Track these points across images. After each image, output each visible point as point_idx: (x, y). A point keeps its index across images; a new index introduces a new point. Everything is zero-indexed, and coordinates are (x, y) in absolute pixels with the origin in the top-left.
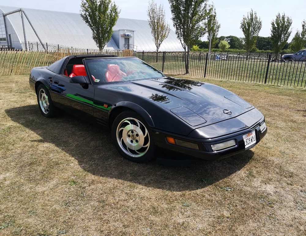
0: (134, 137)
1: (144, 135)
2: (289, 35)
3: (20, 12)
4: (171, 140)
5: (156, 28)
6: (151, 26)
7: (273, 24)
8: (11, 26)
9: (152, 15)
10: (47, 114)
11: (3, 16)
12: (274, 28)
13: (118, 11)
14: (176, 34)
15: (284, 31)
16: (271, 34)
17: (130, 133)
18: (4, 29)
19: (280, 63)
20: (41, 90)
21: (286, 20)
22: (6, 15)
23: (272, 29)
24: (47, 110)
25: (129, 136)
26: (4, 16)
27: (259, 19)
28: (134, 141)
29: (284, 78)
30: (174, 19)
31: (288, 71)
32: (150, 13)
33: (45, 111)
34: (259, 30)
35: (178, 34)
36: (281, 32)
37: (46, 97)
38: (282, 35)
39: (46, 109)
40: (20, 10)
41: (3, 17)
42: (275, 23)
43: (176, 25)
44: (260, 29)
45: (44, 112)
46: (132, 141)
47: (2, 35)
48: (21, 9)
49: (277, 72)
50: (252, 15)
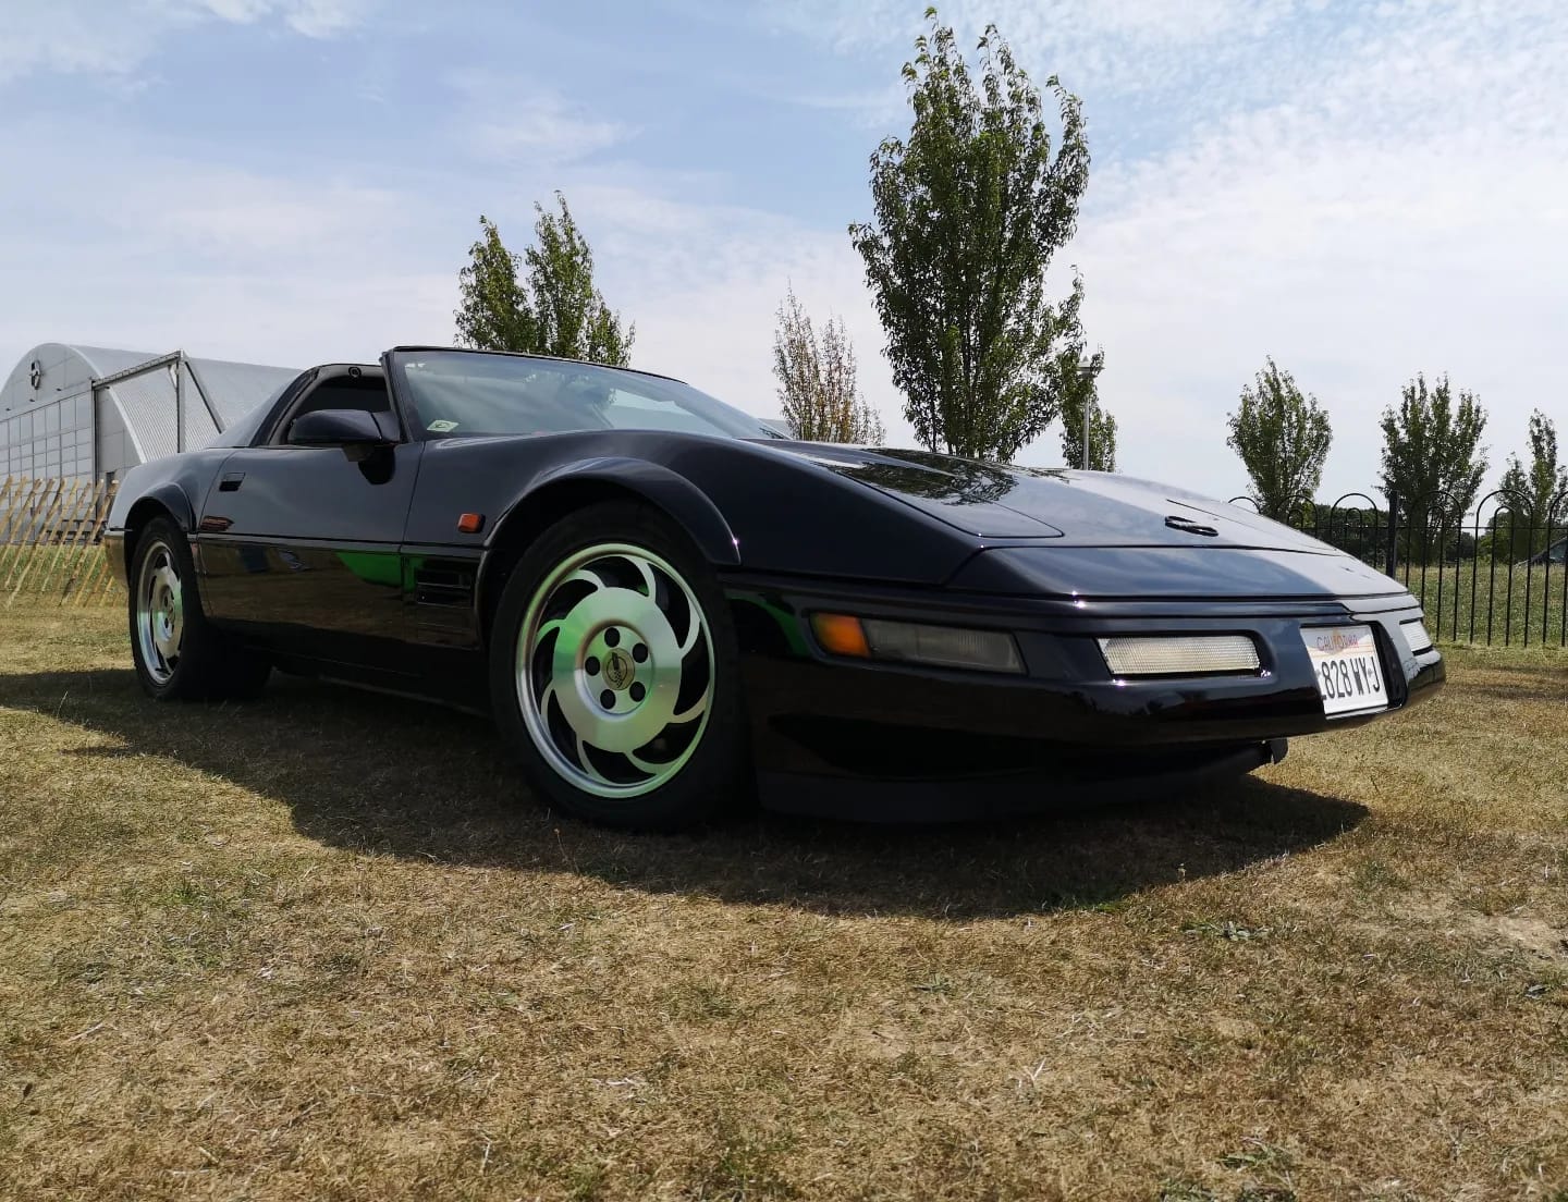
0: (622, 667)
1: (681, 643)
2: (1476, 482)
3: (174, 366)
4: (845, 633)
5: (815, 430)
6: (793, 419)
7: (1389, 427)
8: (124, 430)
9: (794, 373)
10: (168, 683)
11: (93, 388)
12: (1397, 448)
13: (623, 333)
14: (911, 420)
15: (1448, 462)
16: (1385, 477)
17: (600, 649)
18: (88, 450)
19: (1449, 572)
20: (152, 549)
21: (1454, 409)
22: (106, 385)
23: (1389, 453)
24: (173, 661)
25: (592, 666)
26: (98, 389)
27: (1313, 404)
28: (622, 696)
29: (1481, 621)
30: (894, 353)
31: (1501, 597)
32: (788, 360)
33: (162, 671)
34: (1323, 451)
35: (921, 421)
36: (1434, 463)
37: (176, 587)
38: (1441, 480)
39: (166, 654)
40: (174, 360)
41: (88, 398)
42: (1398, 425)
43: (910, 381)
44: (1327, 443)
45: (155, 675)
46: (608, 700)
47: (76, 460)
48: (178, 353)
49: (1443, 603)
50: (1274, 385)
